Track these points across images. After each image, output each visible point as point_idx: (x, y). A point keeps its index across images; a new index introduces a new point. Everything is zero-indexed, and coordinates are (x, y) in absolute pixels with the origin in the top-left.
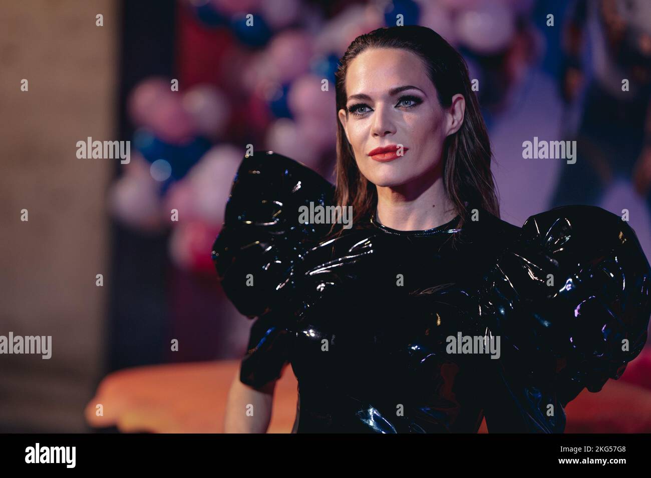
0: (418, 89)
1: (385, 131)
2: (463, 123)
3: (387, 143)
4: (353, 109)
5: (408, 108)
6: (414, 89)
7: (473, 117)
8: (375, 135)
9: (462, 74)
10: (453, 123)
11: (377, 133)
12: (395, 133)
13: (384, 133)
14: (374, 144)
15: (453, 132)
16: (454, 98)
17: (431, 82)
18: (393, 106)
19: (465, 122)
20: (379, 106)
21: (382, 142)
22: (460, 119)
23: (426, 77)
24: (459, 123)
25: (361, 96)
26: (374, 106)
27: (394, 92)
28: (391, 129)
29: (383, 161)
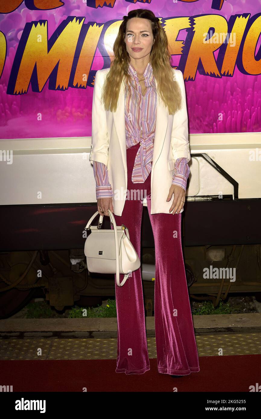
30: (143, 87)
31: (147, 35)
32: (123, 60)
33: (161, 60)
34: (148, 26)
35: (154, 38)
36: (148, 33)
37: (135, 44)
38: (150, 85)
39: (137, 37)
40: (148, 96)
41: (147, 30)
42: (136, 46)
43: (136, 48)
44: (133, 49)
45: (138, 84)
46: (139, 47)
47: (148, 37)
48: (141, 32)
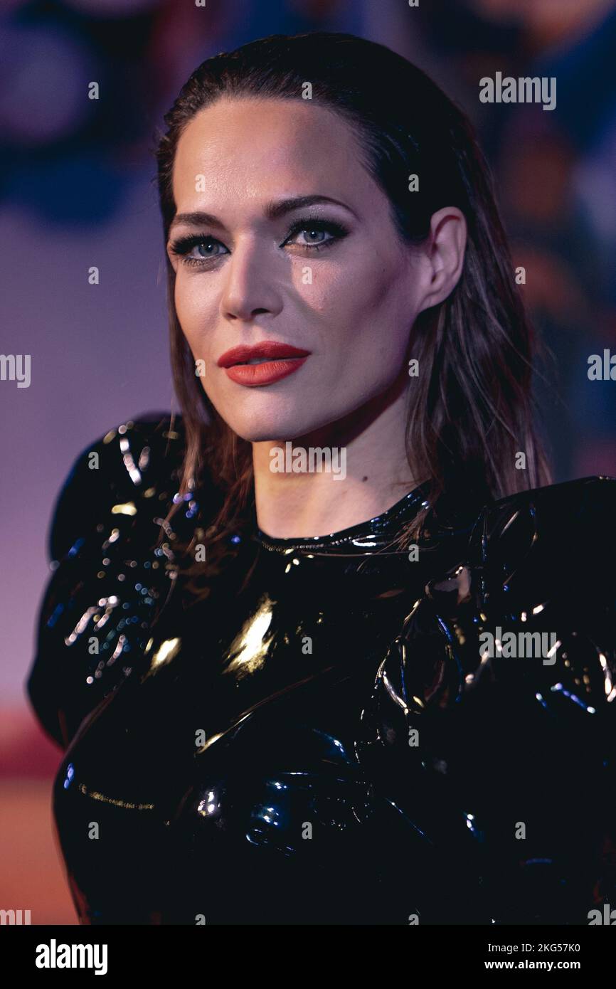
0: (338, 203)
1: (253, 309)
2: (461, 279)
3: (258, 336)
4: (184, 247)
5: (312, 250)
6: (326, 203)
7: (488, 261)
8: (230, 316)
9: (461, 157)
10: (434, 279)
11: (233, 314)
12: (278, 311)
13: (250, 313)
14: (231, 337)
15: (434, 301)
16: (437, 218)
17: (373, 182)
18: (275, 244)
19: (466, 275)
20: (243, 241)
21: (246, 333)
22: (452, 267)
23: (362, 170)
24: (448, 278)
25: (199, 219)
26: (231, 241)
27: (278, 211)
28: (268, 303)
29: (252, 385)
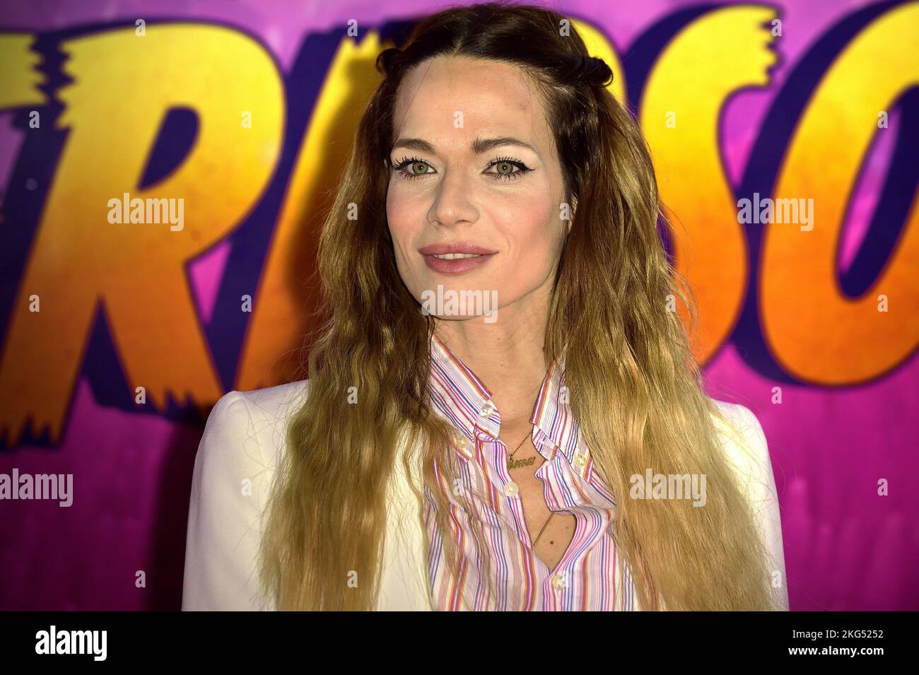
30: (536, 507)
31: (523, 168)
32: (386, 331)
33: (617, 331)
34: (523, 107)
35: (573, 187)
36: (527, 157)
37: (440, 223)
38: (576, 497)
39: (455, 179)
40: (577, 567)
41: (523, 133)
42: (447, 237)
43: (449, 250)
44: (431, 257)
45: (498, 484)
46: (470, 245)
47: (526, 177)
48: (480, 147)
